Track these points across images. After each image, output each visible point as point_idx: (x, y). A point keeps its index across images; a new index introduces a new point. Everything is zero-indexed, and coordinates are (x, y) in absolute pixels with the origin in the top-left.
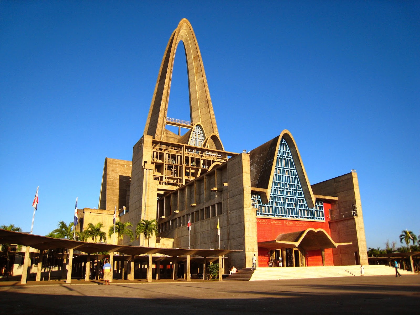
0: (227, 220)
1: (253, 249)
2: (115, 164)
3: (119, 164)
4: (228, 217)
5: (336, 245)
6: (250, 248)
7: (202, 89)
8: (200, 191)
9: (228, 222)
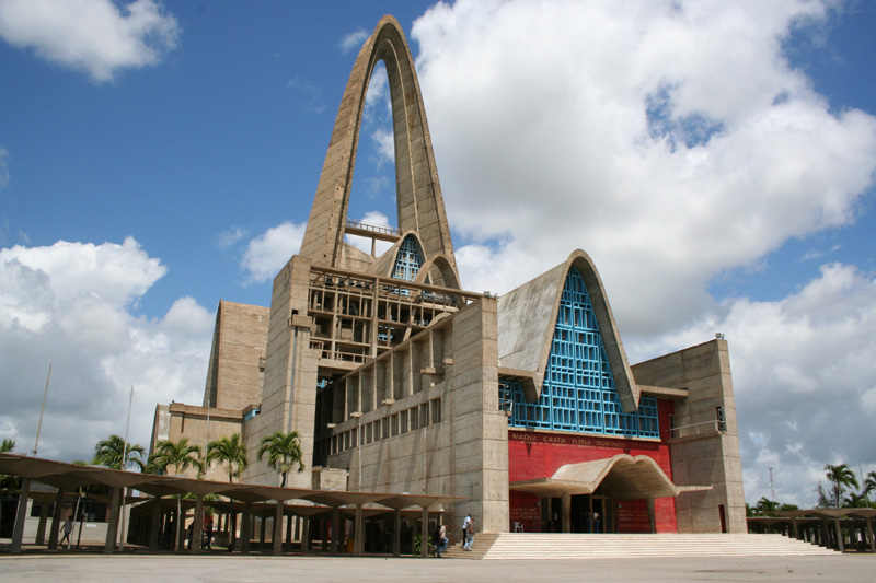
0: (451, 434)
1: (499, 495)
2: (240, 315)
3: (245, 314)
4: (452, 428)
5: (678, 490)
6: (493, 492)
7: (422, 161)
8: (402, 374)
9: (451, 440)
